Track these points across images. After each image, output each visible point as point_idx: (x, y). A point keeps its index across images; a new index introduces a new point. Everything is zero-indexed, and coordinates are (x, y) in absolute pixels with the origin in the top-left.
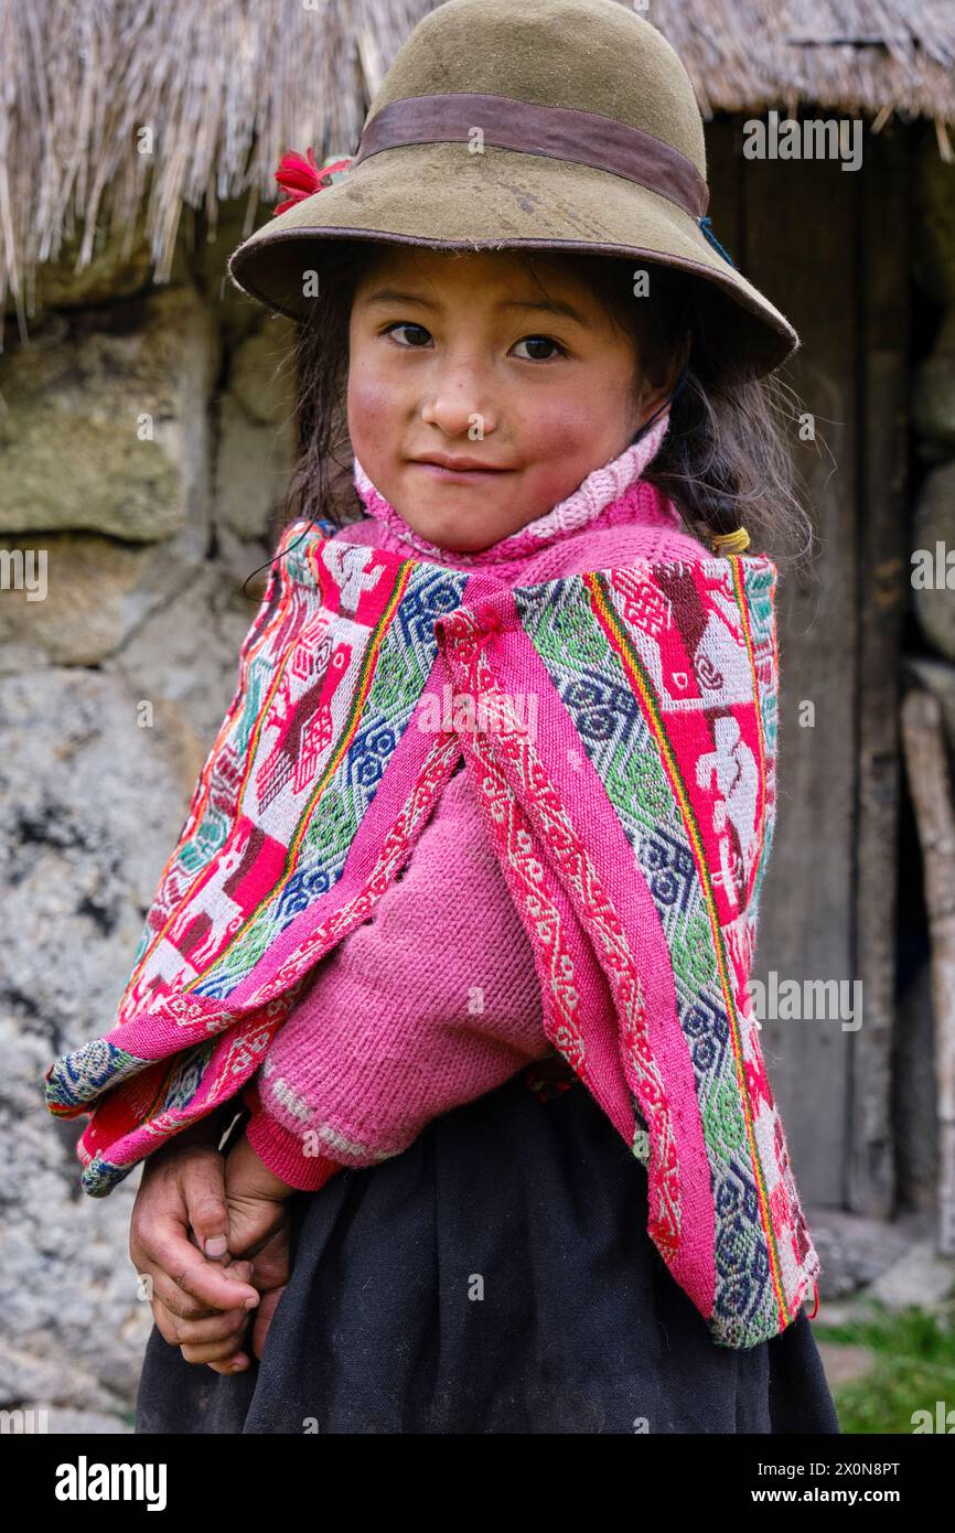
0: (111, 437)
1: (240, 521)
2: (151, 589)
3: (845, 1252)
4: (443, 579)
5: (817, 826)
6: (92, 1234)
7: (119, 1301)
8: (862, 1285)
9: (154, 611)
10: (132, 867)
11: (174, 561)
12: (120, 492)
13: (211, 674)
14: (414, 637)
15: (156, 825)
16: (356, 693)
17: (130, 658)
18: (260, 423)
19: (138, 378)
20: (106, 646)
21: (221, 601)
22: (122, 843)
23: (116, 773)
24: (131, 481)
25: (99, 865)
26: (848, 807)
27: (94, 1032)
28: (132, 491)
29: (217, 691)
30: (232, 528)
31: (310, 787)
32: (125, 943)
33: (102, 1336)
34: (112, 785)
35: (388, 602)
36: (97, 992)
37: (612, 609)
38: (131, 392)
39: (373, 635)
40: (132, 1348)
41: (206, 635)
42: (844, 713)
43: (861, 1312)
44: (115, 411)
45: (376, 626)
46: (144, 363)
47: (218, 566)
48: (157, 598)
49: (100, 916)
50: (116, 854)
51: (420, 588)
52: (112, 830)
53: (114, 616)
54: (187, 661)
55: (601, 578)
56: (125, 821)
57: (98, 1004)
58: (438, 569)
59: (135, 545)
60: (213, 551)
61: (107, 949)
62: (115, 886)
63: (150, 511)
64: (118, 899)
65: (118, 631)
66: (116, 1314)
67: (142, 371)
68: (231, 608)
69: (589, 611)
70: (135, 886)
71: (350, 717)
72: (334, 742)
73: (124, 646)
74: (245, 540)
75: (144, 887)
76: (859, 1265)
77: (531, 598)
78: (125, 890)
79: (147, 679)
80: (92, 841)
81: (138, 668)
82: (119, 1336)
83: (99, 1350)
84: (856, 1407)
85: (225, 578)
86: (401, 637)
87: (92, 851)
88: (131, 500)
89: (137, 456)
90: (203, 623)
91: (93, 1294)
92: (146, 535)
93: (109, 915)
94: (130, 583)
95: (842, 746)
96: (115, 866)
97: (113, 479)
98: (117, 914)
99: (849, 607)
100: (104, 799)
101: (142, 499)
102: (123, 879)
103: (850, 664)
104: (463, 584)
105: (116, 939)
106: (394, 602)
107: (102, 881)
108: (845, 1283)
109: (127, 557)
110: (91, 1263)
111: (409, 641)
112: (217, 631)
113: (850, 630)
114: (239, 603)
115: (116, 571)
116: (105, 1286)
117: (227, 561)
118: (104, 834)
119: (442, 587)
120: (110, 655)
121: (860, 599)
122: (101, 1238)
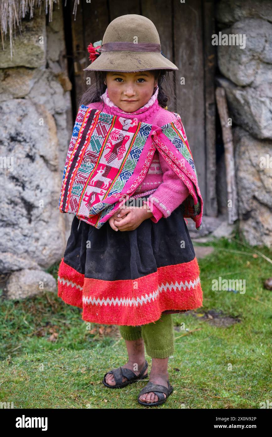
0: (29, 45)
1: (53, 58)
2: (35, 78)
3: (206, 225)
4: (147, 126)
5: (196, 122)
6: (34, 230)
7: (41, 245)
8: (210, 233)
9: (35, 83)
10: (37, 146)
11: (40, 71)
12: (30, 58)
13: (49, 96)
14: (143, 135)
15: (42, 136)
16: (131, 144)
17: (32, 95)
18: (56, 32)
19: (33, 31)
20: (26, 93)
21: (50, 79)
22: (35, 140)
23: (32, 124)
24: (32, 55)
25: (30, 146)
26: (203, 117)
27: (32, 185)
28: (33, 57)
29: (51, 100)
30: (51, 60)
31: (122, 159)
32: (37, 163)
33: (38, 253)
34: (32, 127)
35: (137, 129)
36: (32, 175)
37: (175, 127)
38: (32, 35)
39: (134, 134)
40: (45, 256)
41: (48, 87)
42: (201, 93)
43: (210, 239)
44: (29, 40)
45: (135, 133)
46: (34, 27)
47: (49, 70)
48: (36, 80)
49: (31, 158)
50: (33, 143)
51: (143, 127)
52: (32, 137)
53: (28, 86)
54: (43, 94)
55: (173, 123)
56: (35, 135)
57: (32, 178)
58: (146, 124)
59: (32, 69)
60: (47, 66)
61: (33, 165)
62: (34, 150)
63: (37, 61)
64: (35, 153)
65: (29, 89)
66: (41, 248)
67: (34, 29)
68: (53, 80)
69: (172, 128)
70: (39, 150)
71: (129, 147)
72: (126, 151)
73: (30, 93)
74: (54, 62)
75: (41, 150)
76: (210, 228)
77: (164, 128)
78: (36, 151)
79: (36, 100)
80: (28, 140)
81: (34, 98)
82: (42, 253)
83: (38, 257)
84: (210, 260)
85: (51, 73)
86: (140, 135)
87: (28, 142)
88: (32, 59)
89: (34, 50)
90: (46, 84)
91: (35, 244)
92: (35, 66)
93: (33, 157)
94: (31, 78)
95: (201, 102)
96: (34, 146)
97: (28, 55)
98: (35, 157)
99: (202, 67)
100: (30, 130)
101: (35, 59)
102: (36, 149)
103: (202, 81)
104: (151, 127)
105: (35, 163)
106: (138, 129)
107: (31, 149)
108: (206, 232)
109: (30, 71)
110: (34, 237)
111: (142, 136)
112: (49, 85)
113: (202, 72)
114: (54, 78)
115: (28, 75)
116: (38, 242)
117: (51, 68)
118: (31, 139)
119: (147, 127)
120: (27, 95)
121: (204, 65)
122: (36, 231)
